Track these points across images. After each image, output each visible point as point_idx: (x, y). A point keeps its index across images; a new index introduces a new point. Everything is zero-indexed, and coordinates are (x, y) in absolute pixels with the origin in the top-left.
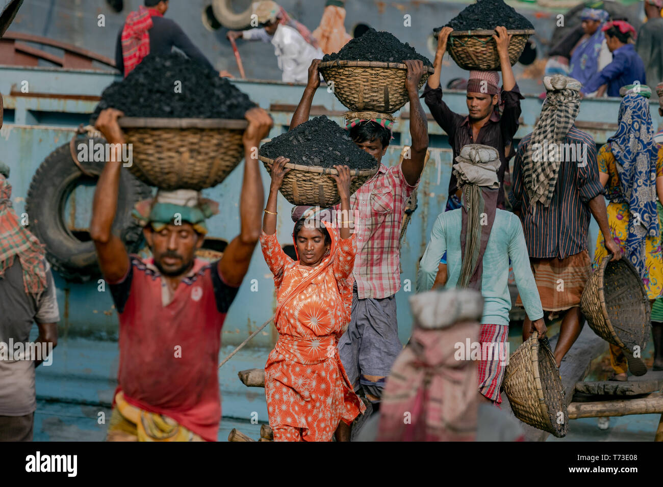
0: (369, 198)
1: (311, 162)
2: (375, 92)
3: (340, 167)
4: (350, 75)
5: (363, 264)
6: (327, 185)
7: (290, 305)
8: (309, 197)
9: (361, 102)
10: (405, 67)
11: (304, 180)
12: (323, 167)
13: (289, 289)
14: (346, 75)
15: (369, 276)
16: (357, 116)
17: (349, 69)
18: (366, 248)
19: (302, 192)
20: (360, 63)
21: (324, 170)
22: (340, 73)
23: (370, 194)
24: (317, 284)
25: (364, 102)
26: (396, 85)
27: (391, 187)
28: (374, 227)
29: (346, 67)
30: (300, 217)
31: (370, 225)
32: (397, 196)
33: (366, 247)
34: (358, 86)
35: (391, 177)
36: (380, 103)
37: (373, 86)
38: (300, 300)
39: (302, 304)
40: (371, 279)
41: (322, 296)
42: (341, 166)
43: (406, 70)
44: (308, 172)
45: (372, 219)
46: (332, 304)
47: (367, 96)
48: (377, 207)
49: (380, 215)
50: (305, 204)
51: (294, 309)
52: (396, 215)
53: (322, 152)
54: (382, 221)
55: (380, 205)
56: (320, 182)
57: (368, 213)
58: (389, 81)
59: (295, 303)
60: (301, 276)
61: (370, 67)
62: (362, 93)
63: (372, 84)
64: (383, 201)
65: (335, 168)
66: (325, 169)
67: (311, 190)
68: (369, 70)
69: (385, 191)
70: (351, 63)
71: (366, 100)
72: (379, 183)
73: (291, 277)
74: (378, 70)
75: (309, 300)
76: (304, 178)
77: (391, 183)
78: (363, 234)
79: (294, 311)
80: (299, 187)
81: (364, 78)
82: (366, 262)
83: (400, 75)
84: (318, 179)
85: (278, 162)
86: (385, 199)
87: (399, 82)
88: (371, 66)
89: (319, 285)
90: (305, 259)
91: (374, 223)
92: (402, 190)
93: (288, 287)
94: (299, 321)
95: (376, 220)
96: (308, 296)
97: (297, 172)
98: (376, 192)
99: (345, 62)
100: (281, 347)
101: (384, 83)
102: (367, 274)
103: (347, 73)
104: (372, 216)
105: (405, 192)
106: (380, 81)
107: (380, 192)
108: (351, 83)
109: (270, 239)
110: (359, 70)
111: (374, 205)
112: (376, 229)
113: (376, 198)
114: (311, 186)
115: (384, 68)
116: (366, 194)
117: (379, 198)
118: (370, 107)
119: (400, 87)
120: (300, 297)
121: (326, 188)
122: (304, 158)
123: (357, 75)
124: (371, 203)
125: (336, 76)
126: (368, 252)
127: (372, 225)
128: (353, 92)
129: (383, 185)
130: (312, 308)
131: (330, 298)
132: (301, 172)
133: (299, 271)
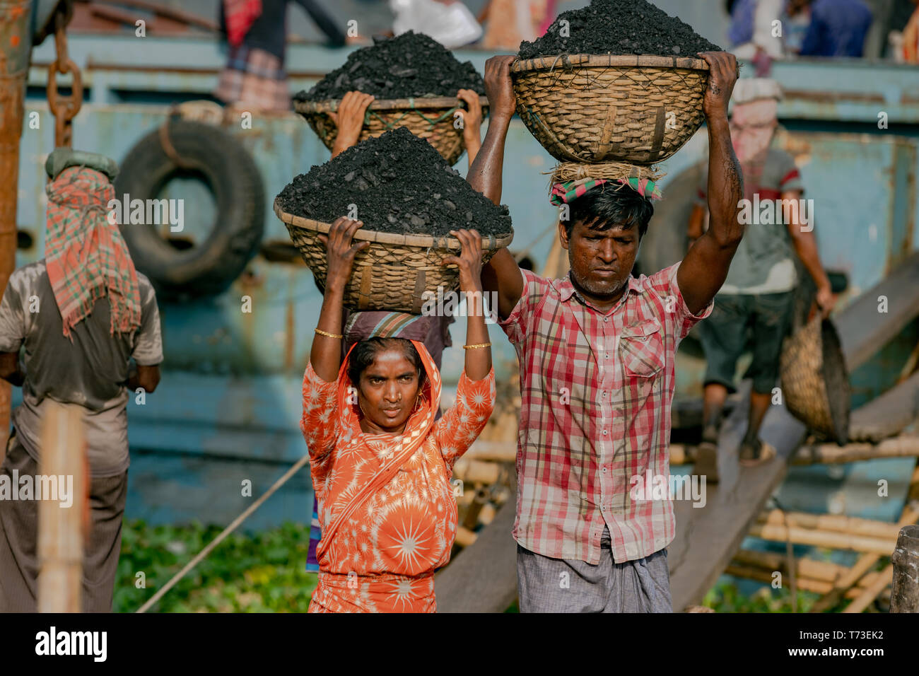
0: (617, 348)
1: (406, 225)
2: (639, 121)
3: (462, 234)
4: (589, 85)
5: (617, 488)
6: (433, 271)
7: (361, 516)
8: (392, 294)
9: (605, 142)
10: (706, 67)
11: (390, 263)
12: (433, 235)
13: (354, 484)
14: (579, 85)
15: (628, 511)
16: (588, 174)
17: (590, 72)
18: (620, 455)
19: (379, 285)
20: (616, 60)
21: (435, 241)
22: (565, 81)
23: (618, 338)
24: (409, 471)
25: (611, 142)
26: (681, 105)
27: (657, 322)
28: (629, 406)
29: (582, 68)
30: (370, 334)
31: (619, 403)
32: (667, 339)
33: (622, 451)
34: (603, 108)
35: (652, 297)
36: (644, 145)
37: (637, 108)
38: (380, 504)
39: (385, 511)
40: (632, 515)
41: (425, 494)
42: (463, 232)
43: (706, 74)
44: (400, 247)
45: (624, 389)
46: (440, 508)
47: (620, 129)
48: (634, 365)
49: (643, 381)
50: (378, 308)
51: (370, 522)
52: (667, 376)
53: (423, 203)
54: (647, 394)
55: (642, 360)
56: (421, 265)
57: (618, 379)
58: (668, 97)
59: (370, 510)
60: (374, 454)
61: (637, 67)
62: (613, 123)
63: (635, 104)
64: (646, 353)
65: (456, 237)
66: (436, 239)
67: (400, 281)
68: (633, 75)
69: (648, 330)
70: (596, 60)
71: (615, 139)
72: (631, 313)
73: (355, 459)
74: (651, 74)
75: (398, 503)
76: (391, 258)
77: (657, 313)
78: (609, 423)
79: (369, 527)
80: (376, 276)
81: (619, 91)
82: (624, 483)
83: (692, 83)
84: (417, 260)
85: (339, 230)
86: (650, 348)
87: (687, 99)
88: (640, 65)
89: (414, 472)
90: (382, 420)
91: (629, 397)
92: (674, 325)
93: (351, 478)
94: (380, 547)
95: (634, 392)
96: (393, 493)
97: (379, 247)
98: (631, 333)
99: (584, 57)
100: (332, 598)
101: (658, 101)
102: (625, 508)
103: (583, 81)
104: (624, 383)
105: (680, 328)
106: (653, 97)
107: (639, 334)
108: (590, 103)
109: (330, 389)
110: (611, 75)
111: (629, 361)
112: (635, 411)
113: (631, 346)
114: (401, 273)
115: (662, 69)
116: (612, 338)
117: (639, 346)
118: (621, 154)
119: (688, 109)
120: (378, 499)
121: (430, 276)
122: (391, 219)
123: (604, 85)
124: (620, 358)
125: (554, 89)
126: (626, 461)
127: (625, 402)
128: (591, 121)
129: (640, 316)
130: (407, 520)
131: (436, 497)
132: (384, 245)
133: (367, 446)
